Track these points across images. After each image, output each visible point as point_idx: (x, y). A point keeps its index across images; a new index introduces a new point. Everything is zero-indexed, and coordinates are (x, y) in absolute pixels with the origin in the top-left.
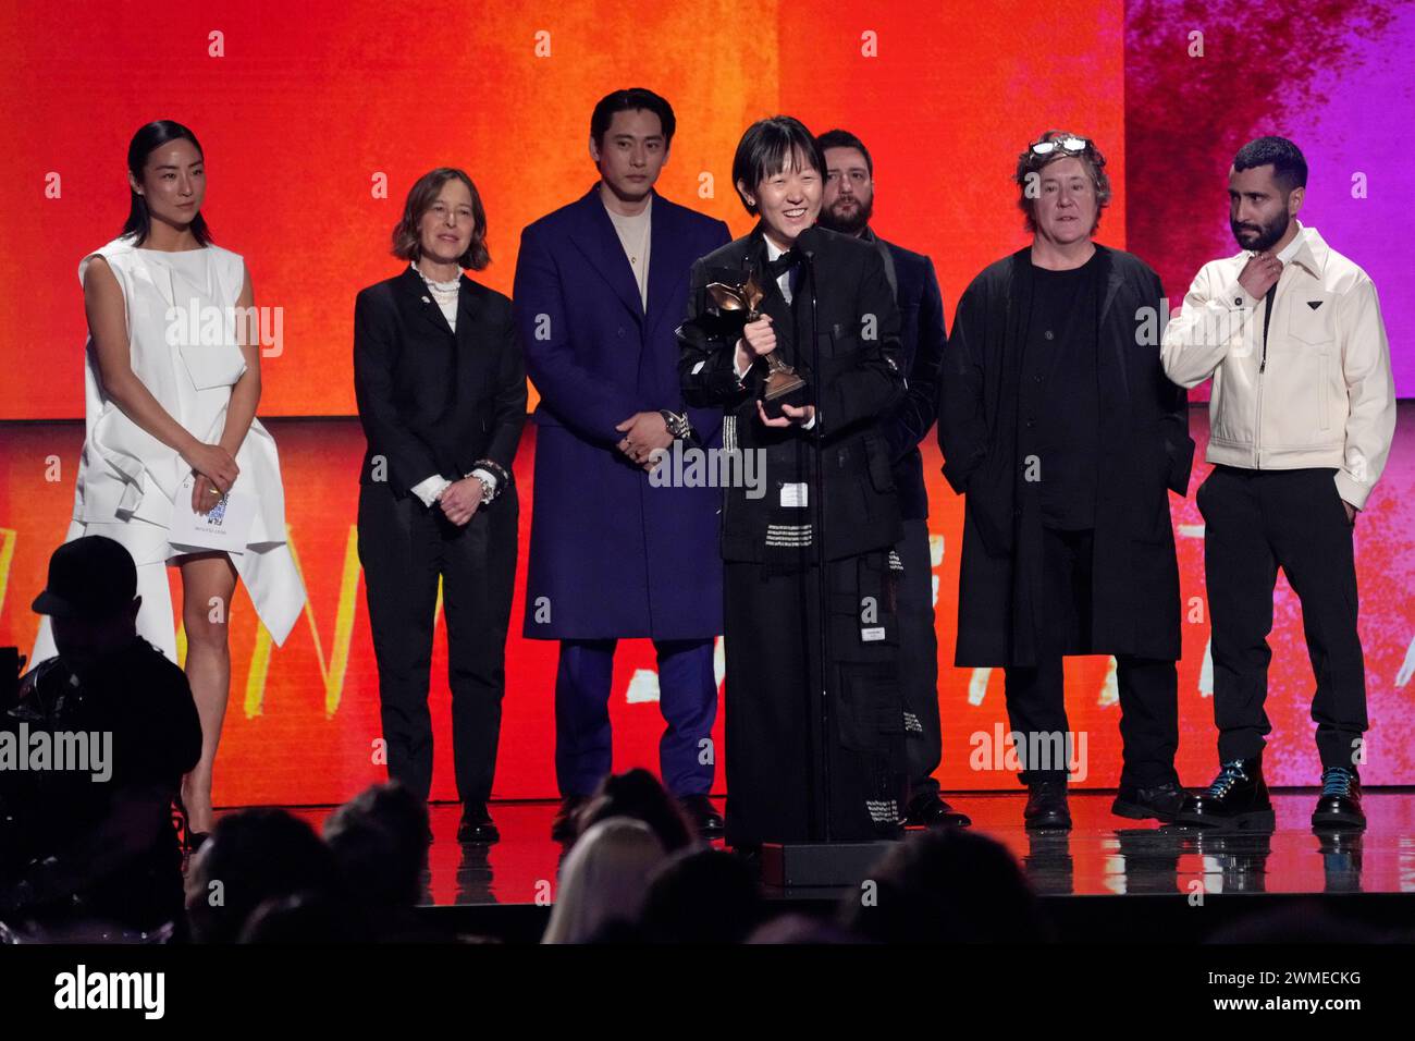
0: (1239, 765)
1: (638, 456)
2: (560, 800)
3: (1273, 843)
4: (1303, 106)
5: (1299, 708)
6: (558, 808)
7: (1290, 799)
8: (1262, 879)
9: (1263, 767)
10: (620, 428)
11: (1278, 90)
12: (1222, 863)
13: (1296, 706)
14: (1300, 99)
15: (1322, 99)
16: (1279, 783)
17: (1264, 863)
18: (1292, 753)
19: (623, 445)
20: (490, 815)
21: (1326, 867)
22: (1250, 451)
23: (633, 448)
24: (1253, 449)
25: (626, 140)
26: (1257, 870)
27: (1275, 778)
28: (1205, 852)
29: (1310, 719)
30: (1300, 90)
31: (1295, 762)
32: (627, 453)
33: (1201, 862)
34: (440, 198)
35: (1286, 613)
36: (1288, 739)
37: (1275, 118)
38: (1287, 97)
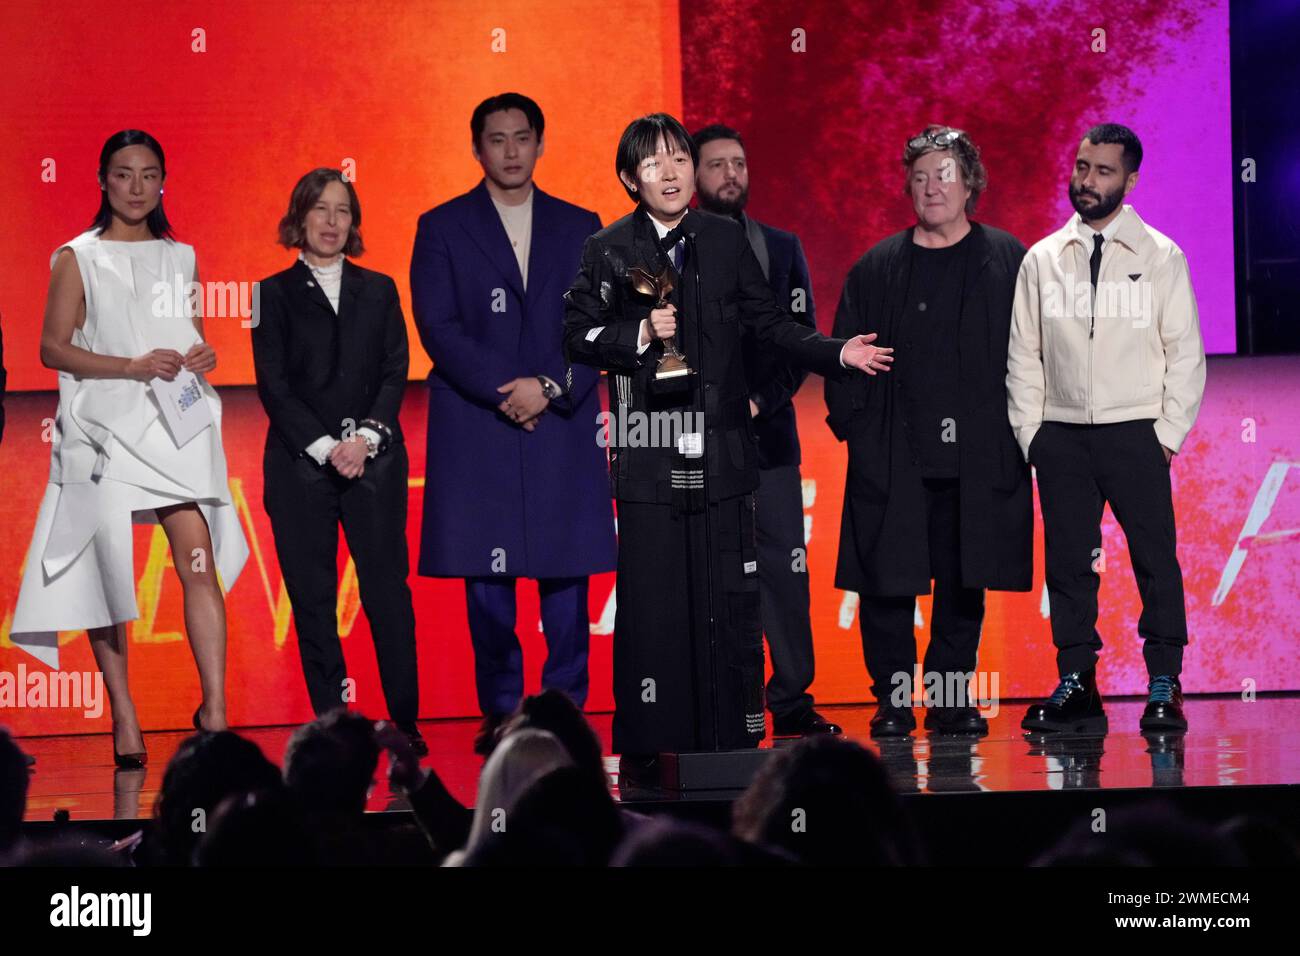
0: (1076, 677)
1: (517, 416)
2: (481, 718)
3: (1107, 744)
4: (1122, 100)
5: (1128, 627)
6: (479, 725)
7: (1120, 706)
8: (1097, 776)
9: (1097, 679)
10: (502, 390)
11: (1100, 85)
12: (1062, 762)
13: (1125, 625)
14: (1119, 92)
15: (1139, 92)
16: (1111, 692)
17: (1099, 762)
18: (1122, 666)
19: (504, 406)
20: (419, 731)
21: (1153, 765)
22: (1084, 409)
23: (513, 409)
24: (1086, 407)
25: (499, 137)
26: (1092, 767)
27: (1107, 688)
28: (1047, 754)
29: (1137, 635)
30: (1119, 85)
31: (1125, 674)
32: (507, 413)
33: (1044, 763)
34: (321, 199)
35: (1115, 543)
36: (1118, 654)
37: (1098, 109)
38: (1109, 92)
